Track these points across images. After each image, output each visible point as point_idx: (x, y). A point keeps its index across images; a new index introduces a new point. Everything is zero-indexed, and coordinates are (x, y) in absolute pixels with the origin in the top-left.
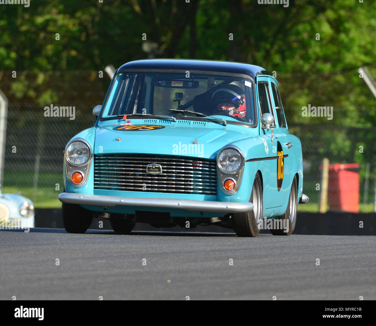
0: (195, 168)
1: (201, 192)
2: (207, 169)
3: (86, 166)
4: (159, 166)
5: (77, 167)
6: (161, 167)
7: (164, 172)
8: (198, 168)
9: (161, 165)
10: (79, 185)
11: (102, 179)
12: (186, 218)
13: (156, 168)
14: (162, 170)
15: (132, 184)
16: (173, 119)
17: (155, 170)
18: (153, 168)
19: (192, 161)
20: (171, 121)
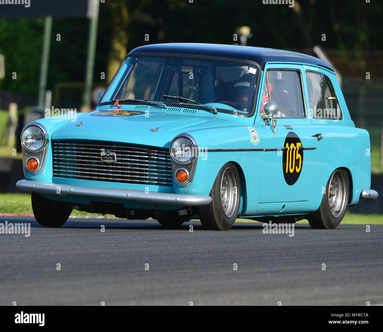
0: (150, 157)
1: (156, 182)
2: (164, 159)
3: (41, 152)
4: (114, 154)
5: (32, 153)
6: (115, 155)
7: (118, 161)
8: (153, 157)
9: (115, 153)
10: (34, 172)
11: (61, 166)
12: (145, 210)
13: (110, 156)
14: (116, 159)
15: (88, 173)
16: (163, 106)
17: (109, 158)
18: (107, 156)
19: (146, 150)
20: (162, 108)
